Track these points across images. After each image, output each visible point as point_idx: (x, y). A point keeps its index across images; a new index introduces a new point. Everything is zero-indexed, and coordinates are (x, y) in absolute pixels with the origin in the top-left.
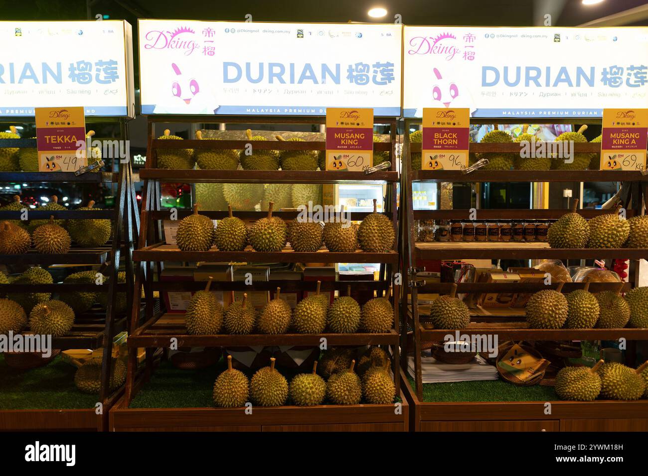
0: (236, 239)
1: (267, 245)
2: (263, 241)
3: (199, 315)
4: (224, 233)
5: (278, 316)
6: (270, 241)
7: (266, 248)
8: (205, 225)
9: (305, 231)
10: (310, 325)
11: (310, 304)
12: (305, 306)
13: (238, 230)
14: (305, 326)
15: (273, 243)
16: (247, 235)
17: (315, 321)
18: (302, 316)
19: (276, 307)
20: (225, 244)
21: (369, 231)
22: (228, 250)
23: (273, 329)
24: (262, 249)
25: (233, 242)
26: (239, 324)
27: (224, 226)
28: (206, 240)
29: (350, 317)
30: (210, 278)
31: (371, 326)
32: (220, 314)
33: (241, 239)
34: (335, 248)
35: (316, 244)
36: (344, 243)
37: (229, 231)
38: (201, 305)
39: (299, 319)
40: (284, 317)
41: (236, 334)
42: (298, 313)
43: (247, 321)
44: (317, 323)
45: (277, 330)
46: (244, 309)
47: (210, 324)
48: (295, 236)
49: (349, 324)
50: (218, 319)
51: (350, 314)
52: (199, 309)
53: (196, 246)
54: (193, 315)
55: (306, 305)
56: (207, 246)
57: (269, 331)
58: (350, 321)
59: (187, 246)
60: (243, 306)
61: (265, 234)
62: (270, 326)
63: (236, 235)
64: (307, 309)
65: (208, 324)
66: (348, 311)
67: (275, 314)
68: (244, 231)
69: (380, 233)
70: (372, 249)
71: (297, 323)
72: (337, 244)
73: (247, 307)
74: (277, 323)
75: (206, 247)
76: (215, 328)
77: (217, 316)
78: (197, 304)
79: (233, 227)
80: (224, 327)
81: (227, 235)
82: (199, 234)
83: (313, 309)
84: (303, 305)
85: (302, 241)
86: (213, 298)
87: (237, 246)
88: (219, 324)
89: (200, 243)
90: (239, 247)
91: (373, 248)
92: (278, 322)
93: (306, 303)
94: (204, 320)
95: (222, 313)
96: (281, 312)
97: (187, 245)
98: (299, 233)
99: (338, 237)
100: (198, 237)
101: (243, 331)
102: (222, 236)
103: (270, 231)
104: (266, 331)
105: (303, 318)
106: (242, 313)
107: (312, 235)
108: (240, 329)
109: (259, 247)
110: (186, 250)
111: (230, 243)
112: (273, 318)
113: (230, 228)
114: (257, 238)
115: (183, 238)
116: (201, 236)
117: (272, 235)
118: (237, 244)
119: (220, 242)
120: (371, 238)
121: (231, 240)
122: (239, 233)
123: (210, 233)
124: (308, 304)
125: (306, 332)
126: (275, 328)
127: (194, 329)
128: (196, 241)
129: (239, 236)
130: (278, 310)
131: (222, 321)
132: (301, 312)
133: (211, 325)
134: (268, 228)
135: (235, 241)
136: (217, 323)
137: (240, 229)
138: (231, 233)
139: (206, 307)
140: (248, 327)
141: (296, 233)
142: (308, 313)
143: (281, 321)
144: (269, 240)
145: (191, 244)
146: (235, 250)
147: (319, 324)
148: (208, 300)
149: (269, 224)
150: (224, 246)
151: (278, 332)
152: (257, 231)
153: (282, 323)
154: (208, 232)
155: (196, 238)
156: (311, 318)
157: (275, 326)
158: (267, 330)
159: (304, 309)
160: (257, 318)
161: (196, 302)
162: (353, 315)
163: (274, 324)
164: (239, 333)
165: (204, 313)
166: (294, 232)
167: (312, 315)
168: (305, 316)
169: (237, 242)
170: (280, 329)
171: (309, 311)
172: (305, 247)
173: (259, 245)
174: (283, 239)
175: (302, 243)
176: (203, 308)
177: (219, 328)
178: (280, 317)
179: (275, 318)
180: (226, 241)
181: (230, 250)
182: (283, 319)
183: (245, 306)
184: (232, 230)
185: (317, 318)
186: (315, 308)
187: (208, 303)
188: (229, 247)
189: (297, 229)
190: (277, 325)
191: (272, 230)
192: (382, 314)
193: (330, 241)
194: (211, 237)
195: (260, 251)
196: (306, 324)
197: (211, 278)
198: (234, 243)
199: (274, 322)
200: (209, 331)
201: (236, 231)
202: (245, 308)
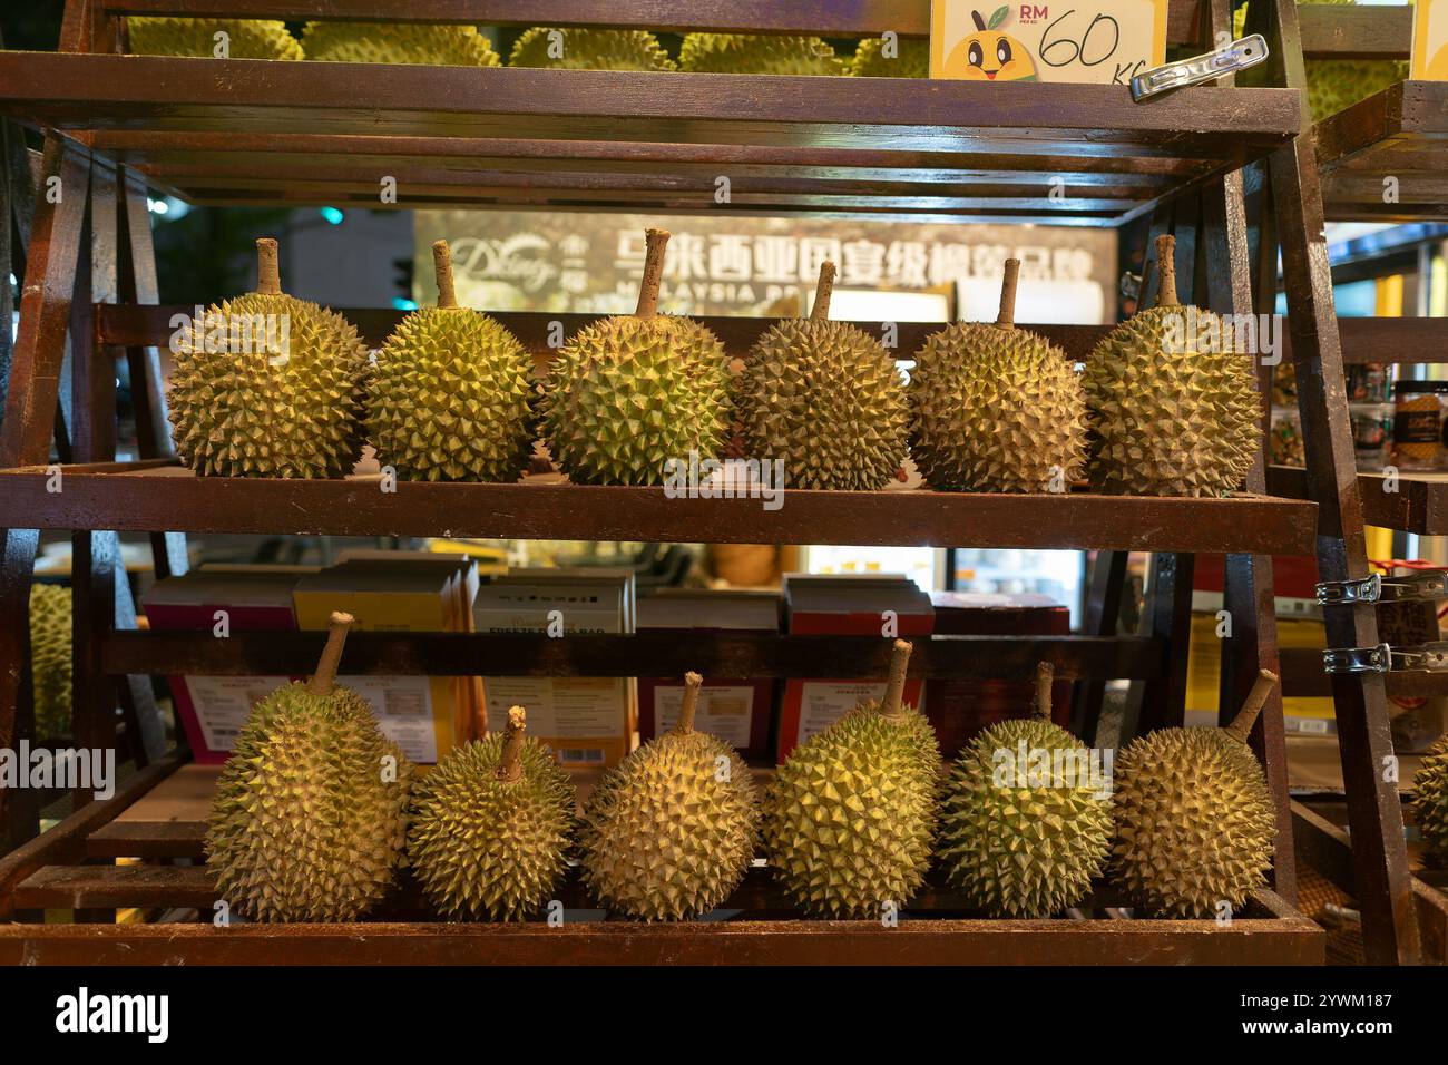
0: (470, 417)
1: (634, 449)
2: (616, 426)
3: (266, 820)
4: (408, 384)
5: (689, 829)
6: (649, 430)
7: (626, 468)
8: (316, 342)
9: (831, 385)
10: (857, 876)
11: (858, 764)
12: (831, 772)
13: (485, 370)
14: (834, 880)
15: (669, 442)
16: (531, 403)
17: (886, 855)
18: (818, 825)
19: (678, 778)
20: (416, 442)
21: (1158, 383)
22: (433, 475)
23: (665, 899)
24: (608, 471)
25: (455, 431)
26: (480, 870)
27: (410, 346)
28: (320, 422)
29: (1070, 834)
30: (334, 623)
31: (1169, 877)
32: (392, 805)
33: (499, 418)
34: (984, 470)
35: (882, 450)
36: (1030, 445)
37: (434, 371)
38: (283, 766)
39: (797, 842)
40: (723, 833)
41: (468, 917)
42: (793, 810)
43: (526, 854)
44: (894, 863)
45: (684, 901)
46: (509, 786)
47: (329, 859)
48: (774, 408)
49: (1062, 869)
50: (377, 836)
51: (1071, 816)
52: (271, 788)
53: (264, 451)
54: (239, 819)
55: (839, 766)
56: (328, 456)
57: (643, 910)
58: (1069, 854)
59: (215, 454)
60: (503, 768)
61: (625, 390)
62: (651, 886)
63: (473, 394)
64: (841, 787)
65: (322, 865)
66: (1061, 801)
67: (677, 818)
68: (513, 377)
69: (1209, 398)
70: (1163, 482)
71: (790, 862)
72: (993, 449)
73: (529, 772)
74: (688, 869)
75: (322, 461)
76: (358, 884)
77: (370, 819)
78: (257, 761)
79: (455, 353)
80: (410, 869)
81: (423, 395)
82: (275, 386)
83: (875, 793)
84: (821, 769)
85: (810, 434)
86: (352, 726)
87: (476, 453)
88: (382, 861)
89: (282, 436)
90: (488, 461)
91: (1172, 473)
92: (691, 859)
93: (834, 753)
94: (298, 844)
95: (403, 798)
96: (706, 804)
97: (217, 447)
98: (799, 390)
99: (1002, 415)
100: (271, 401)
101: (502, 904)
102: (398, 397)
103: (652, 374)
104: (625, 905)
105: (825, 836)
106: (501, 811)
107: (864, 402)
108: (490, 891)
109: (594, 458)
110: (214, 473)
111: (439, 438)
112: (663, 842)
113: (443, 358)
114: (581, 408)
115: (195, 408)
116: (288, 399)
117: (662, 396)
118: (480, 444)
119: (387, 433)
120: (1166, 424)
121: (447, 420)
122: (490, 385)
123: (339, 389)
124: (848, 762)
125: (835, 906)
126: (672, 893)
127: (248, 890)
128: (264, 428)
129: (487, 403)
130: (693, 797)
131: (398, 843)
132: (815, 807)
133: (337, 867)
134: (643, 356)
135: (467, 426)
136: (368, 856)
137: (496, 366)
138: (445, 386)
139: (308, 774)
140: (529, 881)
141: (782, 392)
142: (848, 811)
143: (703, 854)
144: (643, 424)
145: (237, 439)
146: (469, 475)
147: (904, 867)
148: (321, 736)
149: (645, 338)
150: (409, 454)
151: (689, 913)
152: (581, 370)
153: (714, 862)
154: (330, 384)
155: (262, 407)
156: (867, 841)
157: (675, 883)
158: (633, 902)
159: (830, 792)
160: (578, 839)
161: (256, 744)
162: (1083, 826)
163: (670, 871)
164: (484, 913)
165: (293, 807)
166: (769, 391)
167: (875, 822)
168: (836, 826)
169: (481, 436)
170: (699, 896)
171: (854, 803)
172: (830, 464)
173: (591, 449)
174: (716, 424)
175: (813, 442)
176: (289, 782)
177: (379, 879)
178: (703, 834)
179: (678, 842)
180: (421, 424)
181: (444, 477)
182: (716, 843)
183: (517, 769)
184: (453, 369)
185: (893, 838)
186: (887, 786)
187: (319, 753)
188: (435, 457)
189: (787, 375)
190: (684, 877)
191: (662, 367)
192: (1231, 818)
193: (952, 435)
194: (348, 408)
195: (598, 481)
196: (837, 870)
197: (343, 617)
198: (462, 438)
199: (672, 863)
200: (328, 900)
201: (470, 376)
202: (517, 782)
